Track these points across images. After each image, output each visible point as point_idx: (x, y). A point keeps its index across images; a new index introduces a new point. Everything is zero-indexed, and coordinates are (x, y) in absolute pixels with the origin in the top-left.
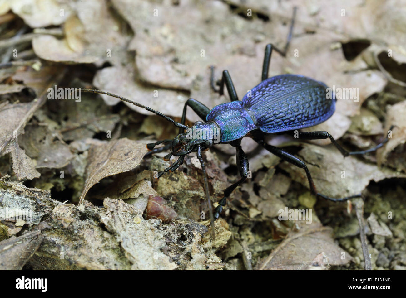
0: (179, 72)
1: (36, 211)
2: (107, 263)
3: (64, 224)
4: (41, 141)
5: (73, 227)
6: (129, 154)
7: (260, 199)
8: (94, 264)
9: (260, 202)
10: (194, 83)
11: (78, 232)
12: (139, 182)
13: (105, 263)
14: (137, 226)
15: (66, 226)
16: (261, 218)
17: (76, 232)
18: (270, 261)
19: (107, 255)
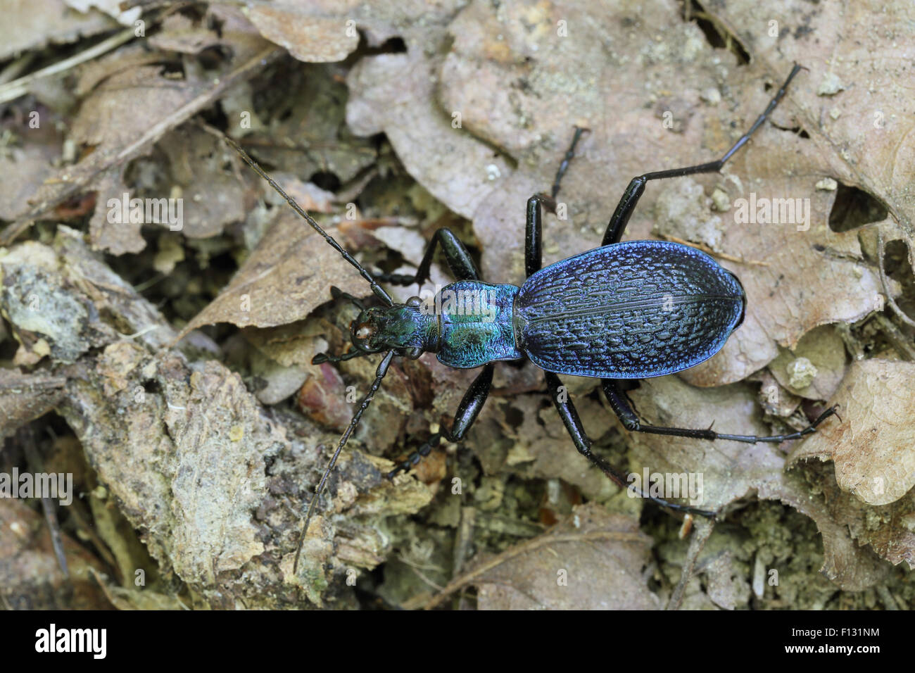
0: (518, 112)
1: (81, 334)
2: (145, 496)
3: (106, 387)
4: (203, 157)
5: (118, 401)
6: (304, 283)
7: (543, 434)
8: (123, 487)
9: (539, 438)
10: (531, 148)
11: (124, 415)
12: (304, 338)
13: (141, 494)
14: (229, 447)
15: (110, 392)
16: (525, 470)
17: (121, 411)
18: (495, 567)
19: (151, 481)
